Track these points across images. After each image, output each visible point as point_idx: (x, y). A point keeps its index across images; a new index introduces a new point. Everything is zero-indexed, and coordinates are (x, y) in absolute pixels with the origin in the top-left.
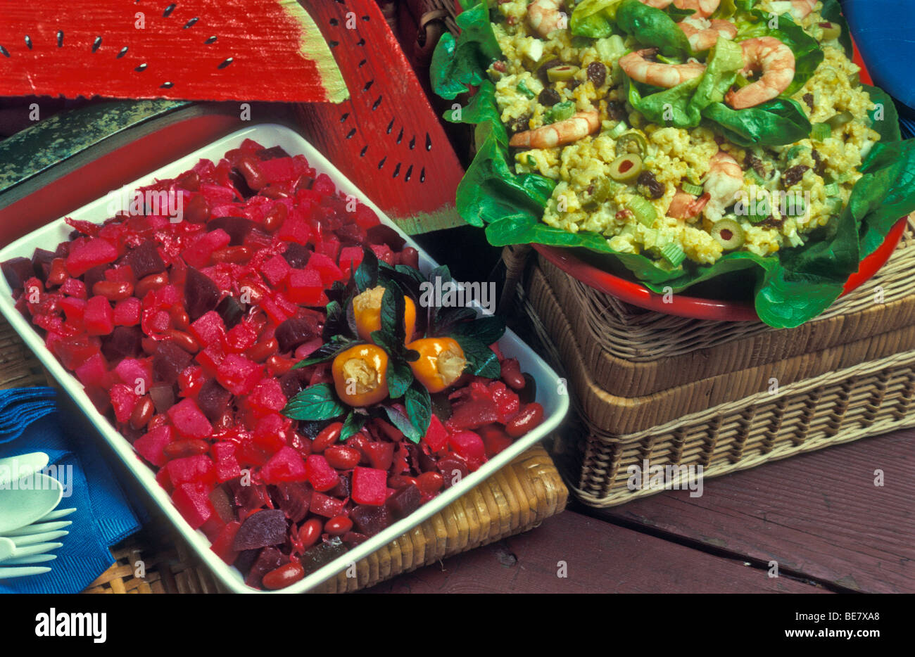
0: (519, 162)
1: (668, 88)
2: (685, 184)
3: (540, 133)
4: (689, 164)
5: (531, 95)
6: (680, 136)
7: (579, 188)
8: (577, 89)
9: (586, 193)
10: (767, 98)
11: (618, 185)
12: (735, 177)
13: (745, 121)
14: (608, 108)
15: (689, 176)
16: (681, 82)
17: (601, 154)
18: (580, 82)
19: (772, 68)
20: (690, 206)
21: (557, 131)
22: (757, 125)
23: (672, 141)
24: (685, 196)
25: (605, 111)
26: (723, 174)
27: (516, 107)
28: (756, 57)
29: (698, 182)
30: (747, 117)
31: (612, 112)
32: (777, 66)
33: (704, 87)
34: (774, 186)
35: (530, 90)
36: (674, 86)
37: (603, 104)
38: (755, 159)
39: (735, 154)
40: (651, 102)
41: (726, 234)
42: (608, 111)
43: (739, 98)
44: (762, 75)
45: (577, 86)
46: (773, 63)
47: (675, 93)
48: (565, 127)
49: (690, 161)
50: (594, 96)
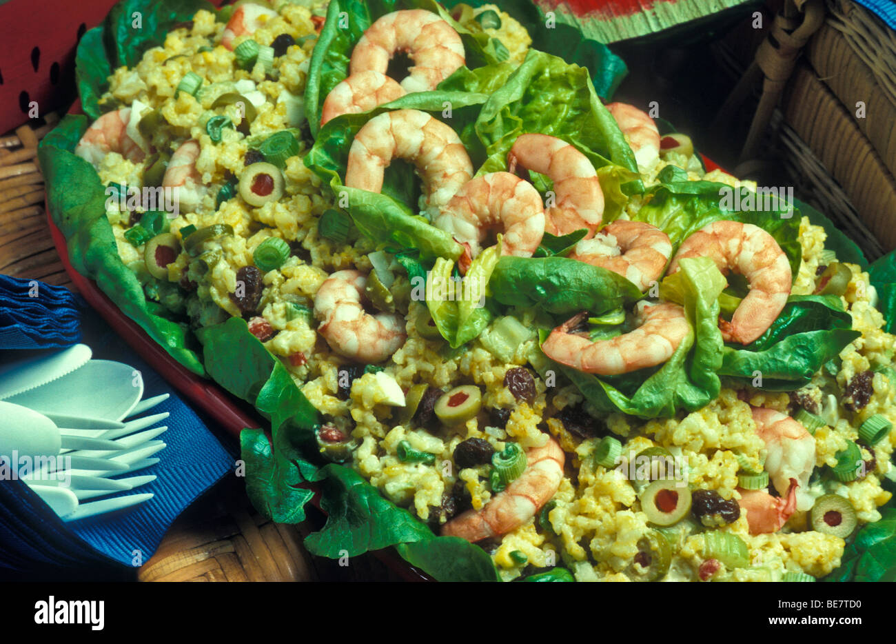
0: (500, 567)
1: (662, 365)
2: (747, 479)
3: (502, 511)
4: (736, 451)
5: (430, 458)
6: (705, 419)
7: (624, 564)
8: (510, 423)
9: (638, 566)
10: (779, 309)
11: (674, 531)
12: (803, 436)
13: (786, 360)
14: (566, 427)
15: (746, 467)
16: (675, 349)
17: (618, 499)
18: (507, 410)
19: (759, 266)
20: (781, 509)
21: (527, 497)
22: (803, 356)
23: (700, 433)
24: (757, 495)
25: (565, 433)
26: (787, 441)
27: (430, 488)
28: (724, 260)
29: (759, 469)
30: (785, 353)
31: (577, 430)
32: (765, 260)
33: (710, 340)
34: (836, 418)
35: (425, 452)
36: (669, 360)
37: (556, 425)
38: (803, 396)
39: (776, 403)
40: (647, 395)
41: (833, 518)
42: (568, 430)
43: (744, 328)
44: (748, 281)
45: (507, 417)
46: (755, 258)
47: (676, 367)
48: (534, 485)
49: (735, 446)
50: (538, 420)
